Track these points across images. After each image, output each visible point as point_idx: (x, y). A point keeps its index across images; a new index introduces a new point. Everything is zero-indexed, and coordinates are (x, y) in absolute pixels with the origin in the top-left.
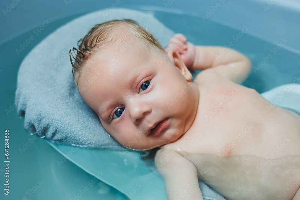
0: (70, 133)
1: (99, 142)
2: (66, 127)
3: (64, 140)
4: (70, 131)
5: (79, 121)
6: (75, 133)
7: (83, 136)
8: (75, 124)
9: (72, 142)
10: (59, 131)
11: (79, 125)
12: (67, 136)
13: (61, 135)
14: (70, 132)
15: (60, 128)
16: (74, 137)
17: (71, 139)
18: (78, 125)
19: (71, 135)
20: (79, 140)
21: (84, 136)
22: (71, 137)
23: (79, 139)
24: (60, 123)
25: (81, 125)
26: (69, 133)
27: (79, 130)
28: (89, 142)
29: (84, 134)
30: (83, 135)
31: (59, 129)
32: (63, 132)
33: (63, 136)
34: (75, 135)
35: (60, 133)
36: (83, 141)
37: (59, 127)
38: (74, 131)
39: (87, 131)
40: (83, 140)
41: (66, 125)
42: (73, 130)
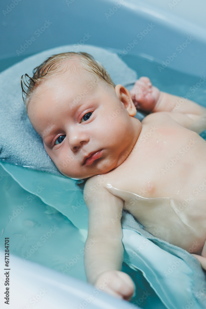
0: (14, 153)
1: (39, 164)
2: (10, 147)
3: (8, 159)
4: (14, 151)
5: (23, 142)
6: (18, 153)
7: (25, 157)
8: (19, 145)
9: (15, 161)
10: (4, 150)
11: (23, 146)
12: (11, 155)
13: (5, 153)
14: (13, 151)
15: (5, 147)
16: (17, 157)
17: (14, 159)
18: (22, 145)
19: (14, 154)
20: (21, 160)
21: (26, 157)
22: (14, 156)
23: (22, 159)
24: (6, 142)
25: (25, 146)
26: (13, 153)
27: (22, 150)
28: (30, 163)
29: (26, 155)
30: (25, 155)
31: (4, 148)
32: (7, 150)
33: (7, 155)
34: (18, 155)
35: (5, 152)
36: (24, 161)
37: (4, 145)
38: (18, 151)
39: (29, 152)
40: (24, 160)
41: (11, 145)
42: (17, 150)
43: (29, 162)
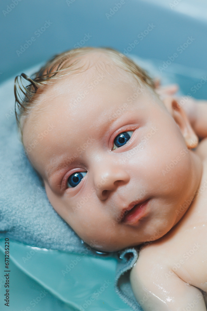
0: (20, 221)
1: (64, 237)
2: (14, 212)
3: (11, 231)
4: (20, 218)
5: (35, 203)
6: (27, 221)
7: (39, 228)
8: (29, 207)
9: (23, 235)
10: (3, 217)
11: (35, 209)
12: (15, 225)
13: (5, 223)
14: (19, 220)
15: (4, 212)
16: (26, 228)
17: (20, 232)
18: (33, 208)
19: (21, 224)
20: (33, 234)
21: (42, 227)
22: (21, 227)
23: (34, 231)
24: (6, 204)
25: (38, 209)
26: (18, 221)
27: (34, 216)
28: (48, 237)
29: (41, 224)
30: (39, 225)
31: (3, 214)
32: (9, 218)
33: (9, 226)
34: (28, 225)
35: (4, 221)
36: (38, 235)
37: (4, 210)
38: (27, 219)
39: (46, 219)
40: (39, 233)
41: (15, 208)
42: (25, 217)
43: (46, 235)
